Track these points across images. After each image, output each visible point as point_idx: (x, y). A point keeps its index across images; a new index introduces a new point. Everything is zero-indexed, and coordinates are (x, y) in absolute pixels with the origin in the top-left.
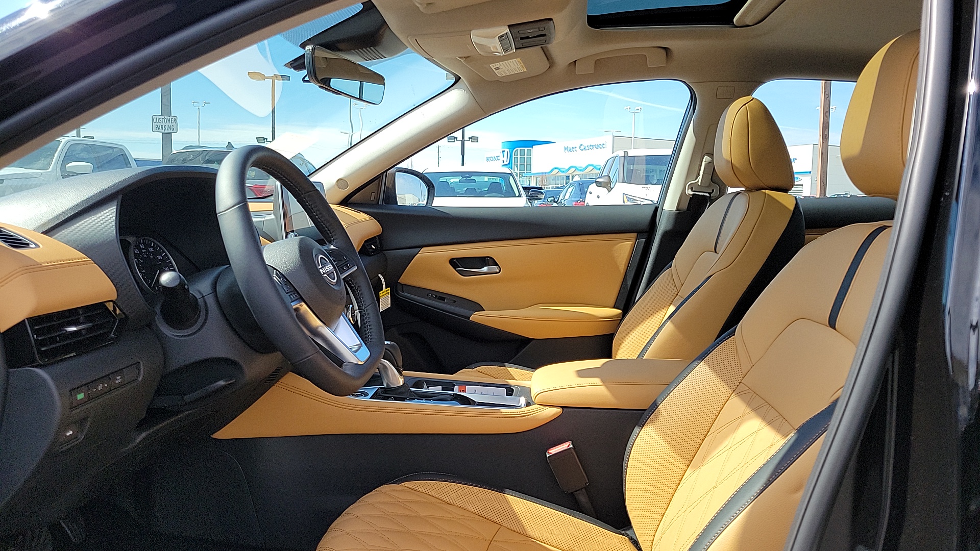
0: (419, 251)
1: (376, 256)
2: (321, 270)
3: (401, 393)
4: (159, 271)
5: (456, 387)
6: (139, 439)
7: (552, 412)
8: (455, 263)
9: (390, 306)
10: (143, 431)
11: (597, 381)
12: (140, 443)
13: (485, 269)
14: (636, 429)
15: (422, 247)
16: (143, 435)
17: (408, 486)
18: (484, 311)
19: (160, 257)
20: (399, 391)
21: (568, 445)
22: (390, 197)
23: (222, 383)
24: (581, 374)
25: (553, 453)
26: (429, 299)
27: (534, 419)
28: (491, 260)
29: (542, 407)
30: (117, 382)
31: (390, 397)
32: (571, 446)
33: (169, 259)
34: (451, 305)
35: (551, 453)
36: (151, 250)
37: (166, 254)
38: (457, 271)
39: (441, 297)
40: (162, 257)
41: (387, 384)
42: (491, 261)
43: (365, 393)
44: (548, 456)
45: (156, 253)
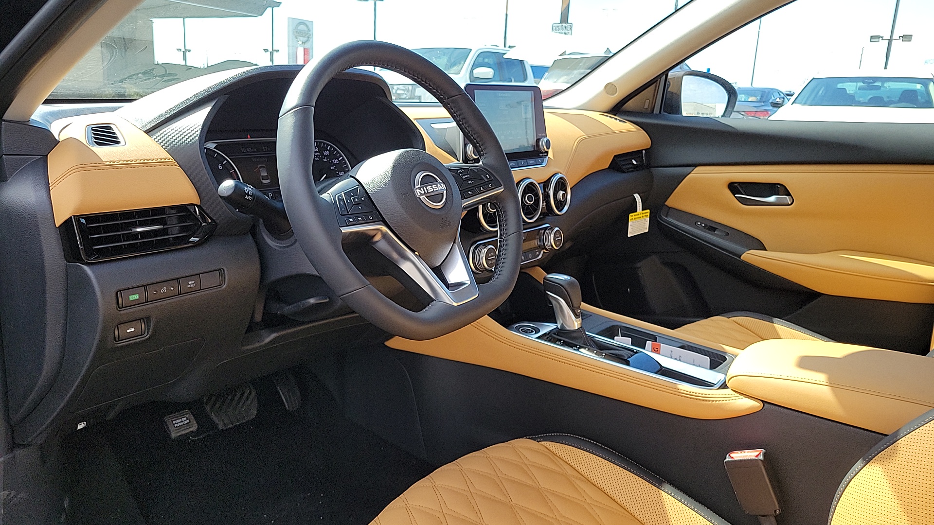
0: (692, 171)
1: (634, 173)
2: (418, 190)
3: (575, 338)
4: (325, 175)
5: (649, 344)
6: (267, 340)
7: (747, 405)
8: (734, 188)
9: (647, 231)
10: (274, 332)
11: (821, 377)
12: (266, 345)
13: (772, 199)
14: (859, 463)
15: (696, 166)
16: (273, 336)
17: (548, 447)
18: (766, 250)
19: (336, 161)
20: (575, 335)
21: (757, 453)
22: (672, 104)
23: (312, 301)
24: (806, 363)
25: (736, 459)
26: (697, 228)
27: (720, 408)
28: (782, 187)
29: (736, 394)
30: (189, 286)
31: (560, 340)
32: (761, 457)
33: (345, 163)
34: (723, 238)
35: (732, 458)
36: (327, 153)
37: (343, 159)
38: (736, 197)
39: (712, 227)
40: (339, 161)
41: (562, 325)
42: (781, 190)
43: (536, 329)
44: (727, 460)
45: (333, 156)
